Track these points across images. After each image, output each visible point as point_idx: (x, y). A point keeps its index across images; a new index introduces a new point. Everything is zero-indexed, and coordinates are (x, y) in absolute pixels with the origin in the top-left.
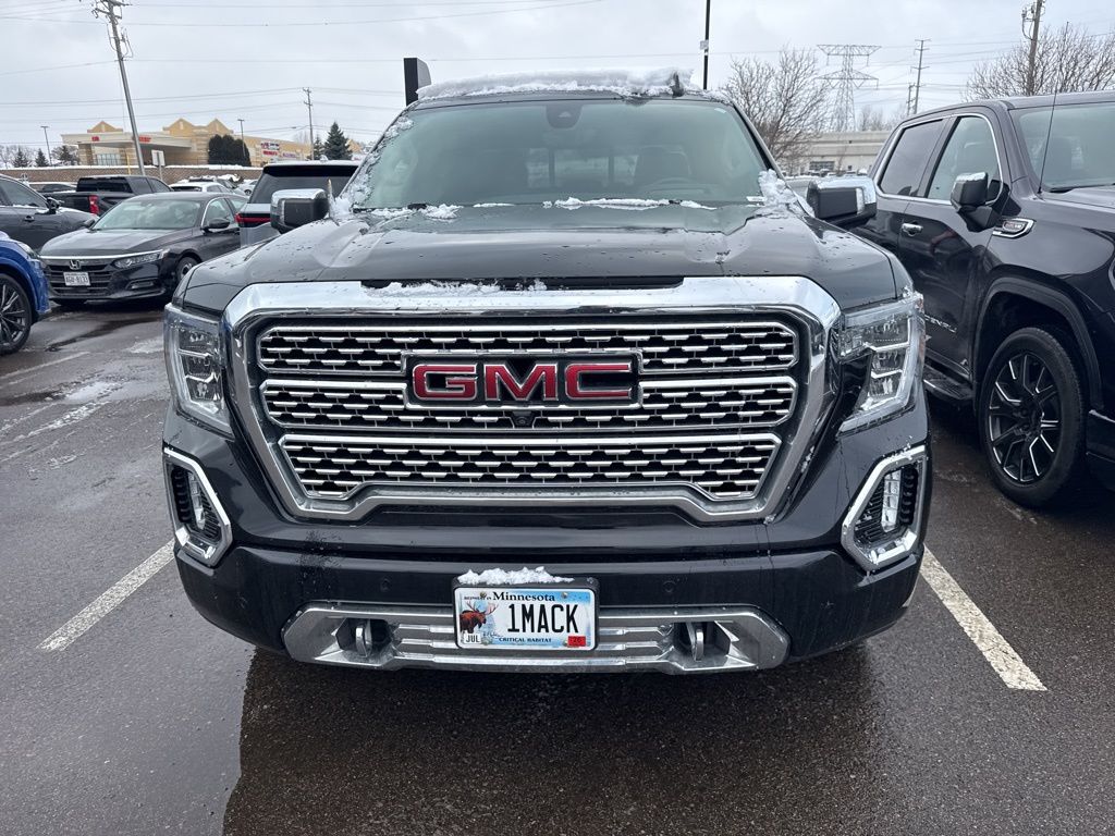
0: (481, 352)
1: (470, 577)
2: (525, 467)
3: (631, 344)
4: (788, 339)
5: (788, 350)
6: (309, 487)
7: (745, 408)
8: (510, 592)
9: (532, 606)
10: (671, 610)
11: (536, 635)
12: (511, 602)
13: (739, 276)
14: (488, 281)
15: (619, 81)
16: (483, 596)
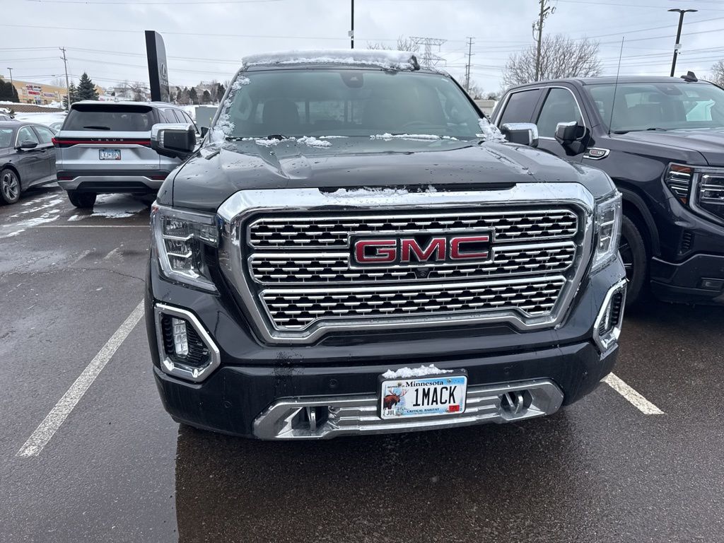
0: (399, 232)
1: (389, 374)
2: (421, 303)
3: (489, 224)
4: (573, 220)
5: (573, 226)
6: (278, 323)
7: (550, 261)
8: (417, 381)
9: (429, 389)
10: (505, 385)
11: (430, 407)
12: (416, 388)
13: (545, 182)
14: (400, 187)
15: (379, 59)
16: (399, 385)
